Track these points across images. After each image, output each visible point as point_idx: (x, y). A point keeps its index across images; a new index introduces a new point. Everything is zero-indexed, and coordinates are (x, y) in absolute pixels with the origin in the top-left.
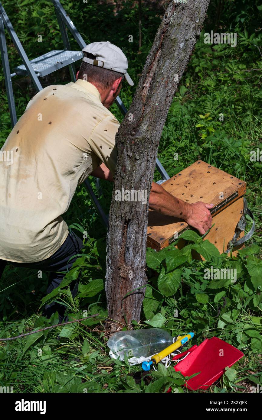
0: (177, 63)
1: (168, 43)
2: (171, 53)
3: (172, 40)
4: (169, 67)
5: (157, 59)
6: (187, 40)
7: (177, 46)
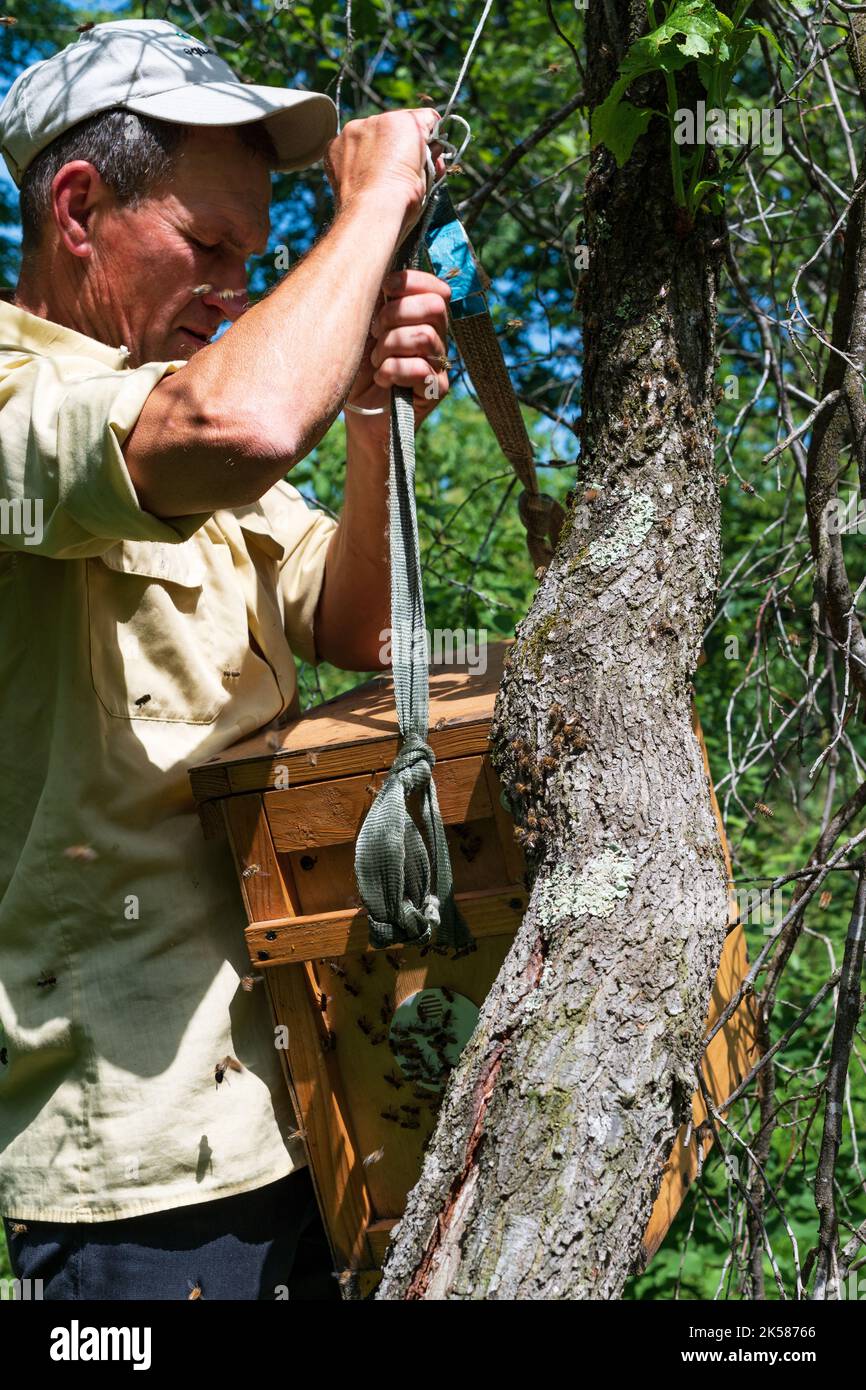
0: (578, 1237)
1: (523, 1120)
2: (546, 1173)
3: (540, 1099)
4: (531, 1256)
5: (453, 1234)
6: (627, 1103)
7: (573, 1129)
